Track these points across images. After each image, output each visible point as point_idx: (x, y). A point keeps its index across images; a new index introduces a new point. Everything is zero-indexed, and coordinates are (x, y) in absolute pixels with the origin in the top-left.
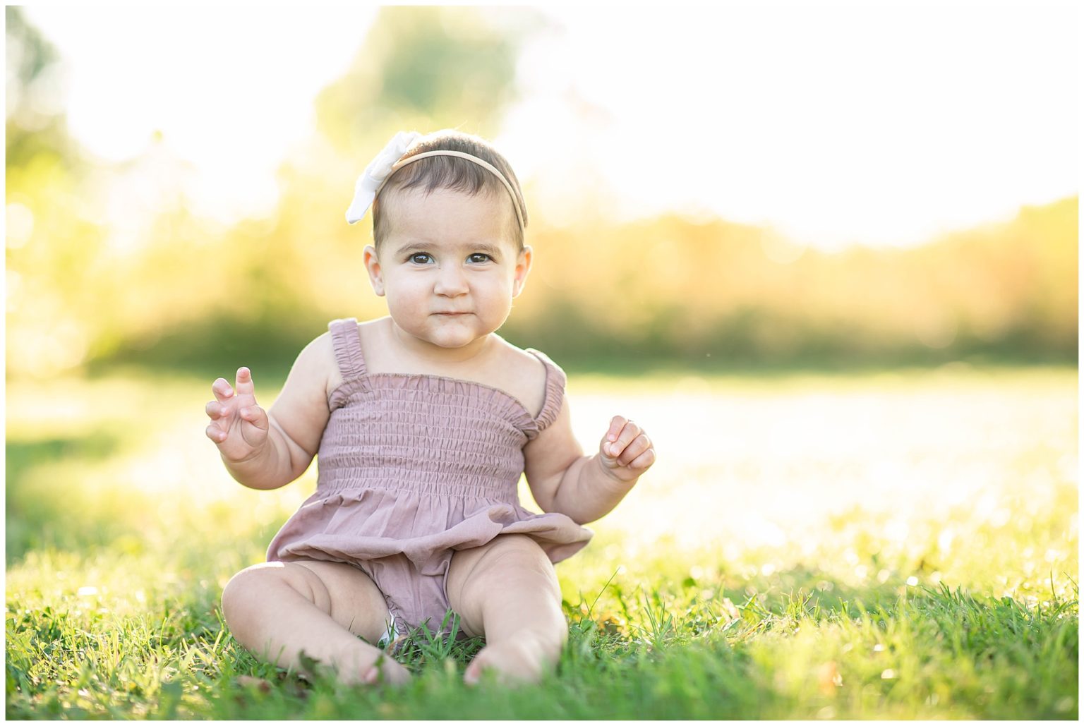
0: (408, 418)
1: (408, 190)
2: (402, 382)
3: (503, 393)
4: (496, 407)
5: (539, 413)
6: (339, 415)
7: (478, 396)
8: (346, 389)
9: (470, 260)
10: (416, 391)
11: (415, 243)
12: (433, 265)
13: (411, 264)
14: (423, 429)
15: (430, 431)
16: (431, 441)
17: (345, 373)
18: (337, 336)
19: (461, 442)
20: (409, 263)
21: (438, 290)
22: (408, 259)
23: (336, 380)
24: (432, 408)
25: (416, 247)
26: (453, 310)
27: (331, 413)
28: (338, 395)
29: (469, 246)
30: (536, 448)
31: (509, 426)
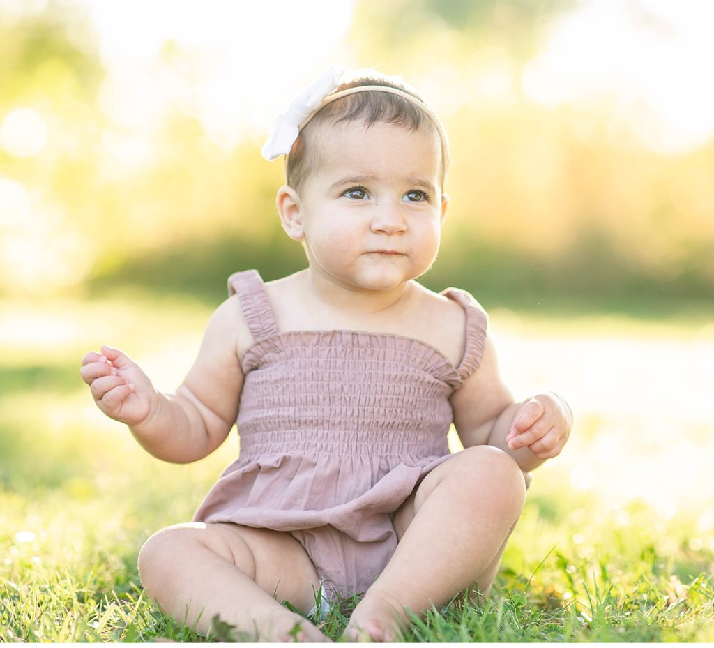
0: (322, 377)
1: (345, 123)
2: (315, 340)
3: (421, 344)
4: (415, 358)
5: (461, 361)
6: (253, 378)
7: (395, 349)
8: (257, 351)
9: (406, 198)
10: (328, 348)
11: (354, 177)
12: (369, 201)
13: (347, 199)
14: (339, 386)
15: (346, 388)
16: (348, 399)
17: (255, 333)
18: (245, 298)
19: (379, 398)
20: (343, 199)
21: (376, 226)
22: (343, 194)
23: (245, 340)
24: (346, 364)
25: (354, 180)
26: (389, 249)
27: (244, 376)
28: (250, 356)
29: (409, 181)
30: (462, 398)
31: (429, 377)
